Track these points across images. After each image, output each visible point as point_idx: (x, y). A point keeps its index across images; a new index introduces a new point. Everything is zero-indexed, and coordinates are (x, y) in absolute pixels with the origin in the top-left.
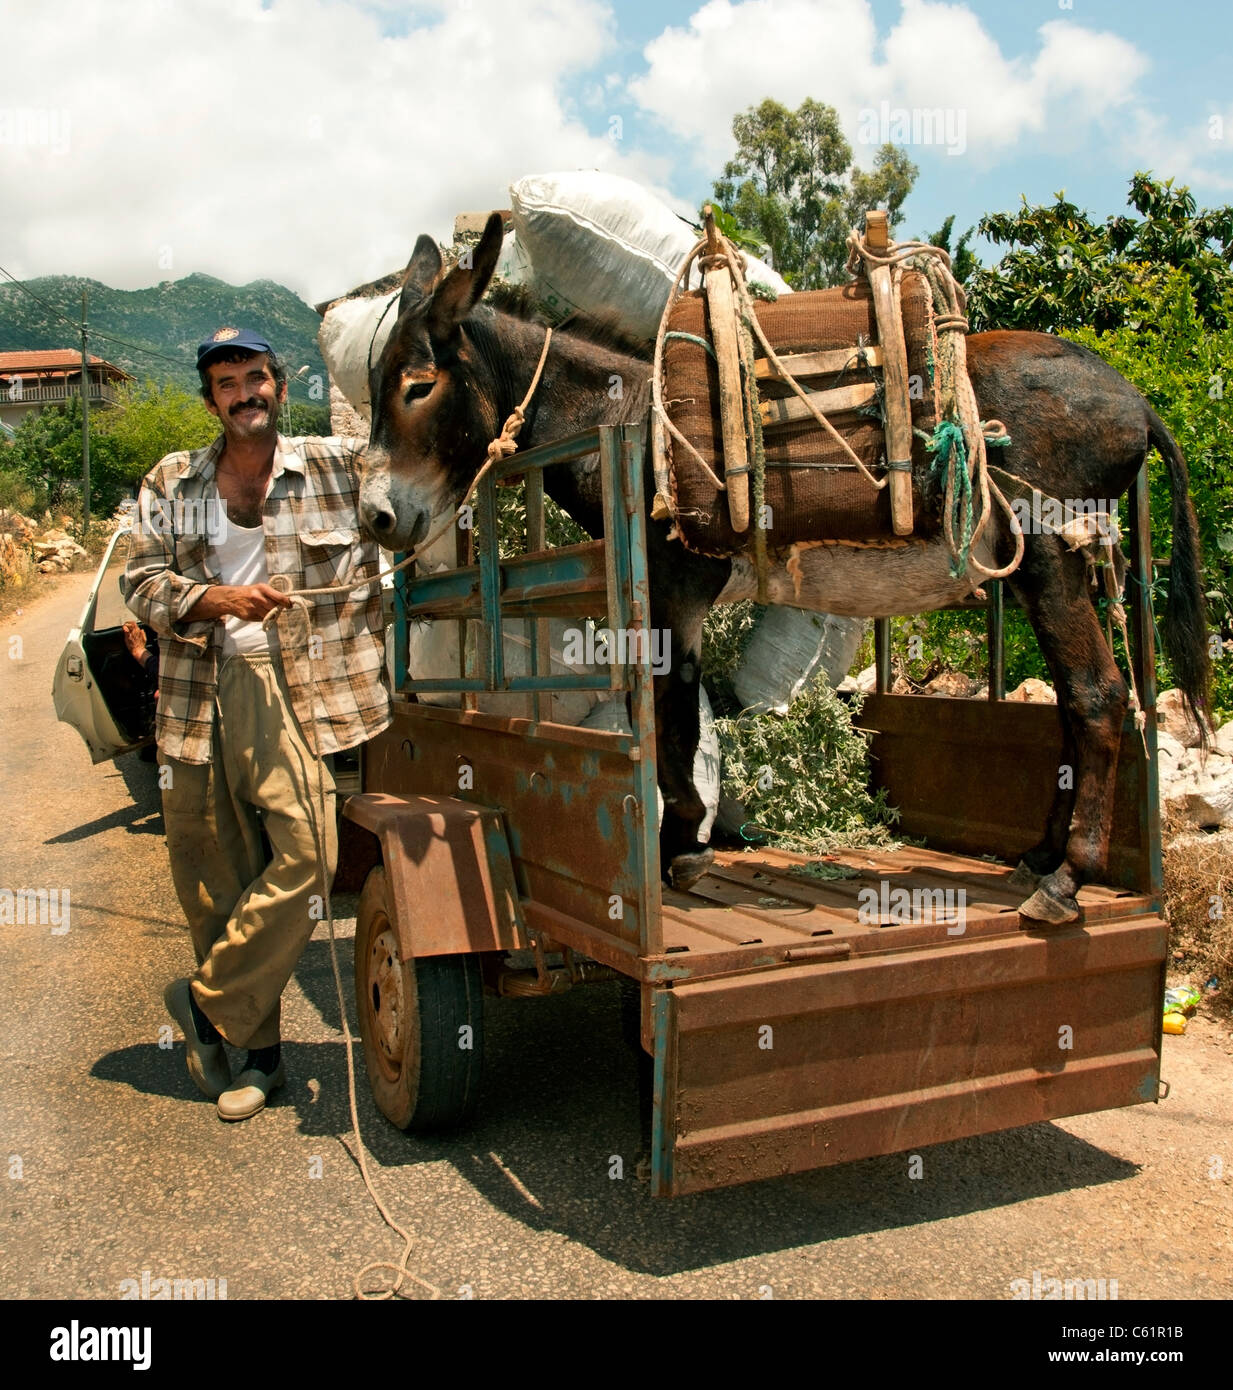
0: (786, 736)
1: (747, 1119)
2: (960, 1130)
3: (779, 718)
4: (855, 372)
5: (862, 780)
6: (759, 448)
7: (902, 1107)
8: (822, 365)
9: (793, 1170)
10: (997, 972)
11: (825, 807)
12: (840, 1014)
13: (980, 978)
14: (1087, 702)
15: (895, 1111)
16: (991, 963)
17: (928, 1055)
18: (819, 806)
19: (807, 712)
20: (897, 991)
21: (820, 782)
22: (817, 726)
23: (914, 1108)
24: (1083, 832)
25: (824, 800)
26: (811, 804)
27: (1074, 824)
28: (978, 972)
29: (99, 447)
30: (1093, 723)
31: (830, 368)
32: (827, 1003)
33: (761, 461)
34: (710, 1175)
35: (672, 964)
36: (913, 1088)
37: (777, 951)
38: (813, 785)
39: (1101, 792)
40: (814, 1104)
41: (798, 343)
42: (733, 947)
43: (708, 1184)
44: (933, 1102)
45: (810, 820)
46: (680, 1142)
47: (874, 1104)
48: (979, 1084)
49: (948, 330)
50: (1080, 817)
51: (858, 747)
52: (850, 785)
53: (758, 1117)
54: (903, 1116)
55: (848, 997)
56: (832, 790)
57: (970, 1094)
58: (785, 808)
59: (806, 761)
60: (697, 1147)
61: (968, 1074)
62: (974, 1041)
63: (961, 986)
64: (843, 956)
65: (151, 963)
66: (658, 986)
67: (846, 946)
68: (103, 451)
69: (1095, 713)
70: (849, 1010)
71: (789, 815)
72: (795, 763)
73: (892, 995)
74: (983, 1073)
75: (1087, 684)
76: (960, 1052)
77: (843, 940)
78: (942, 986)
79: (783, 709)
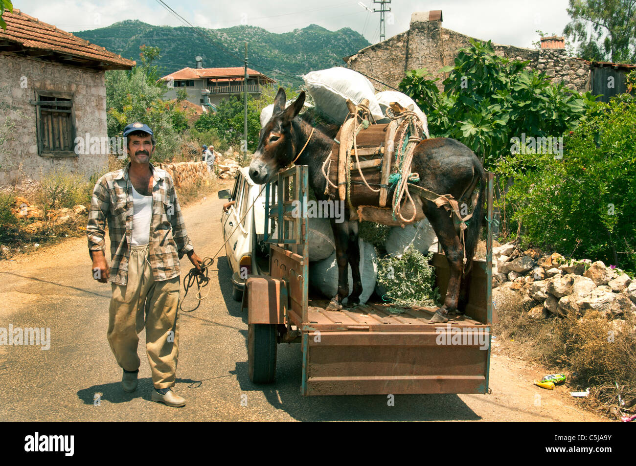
0: (399, 266)
1: (333, 376)
2: (407, 391)
3: (399, 260)
4: (377, 155)
5: (431, 283)
6: (349, 177)
7: (386, 380)
8: (369, 152)
9: (347, 394)
10: (421, 342)
11: (413, 291)
12: (364, 347)
13: (414, 343)
14: (453, 256)
15: (383, 381)
16: (418, 338)
17: (396, 365)
18: (411, 291)
19: (408, 258)
20: (383, 343)
21: (412, 283)
22: (412, 264)
23: (390, 381)
24: (450, 296)
25: (413, 289)
26: (408, 290)
27: (448, 293)
28: (414, 341)
29: (253, 118)
30: (455, 262)
31: (370, 153)
32: (359, 344)
33: (349, 181)
34: (319, 391)
35: (310, 326)
36: (391, 375)
37: (345, 326)
38: (409, 283)
39: (456, 284)
40: (356, 375)
41: (364, 144)
42: (333, 324)
43: (319, 394)
44: (397, 380)
45: (406, 295)
46: (310, 379)
47: (377, 378)
48: (415, 377)
49: (411, 142)
50: (450, 291)
51: (429, 271)
52: (424, 285)
53: (336, 376)
54: (386, 383)
55: (367, 343)
56: (416, 286)
57: (411, 380)
58: (398, 291)
59: (407, 275)
60: (315, 382)
61: (411, 374)
62: (414, 363)
63: (407, 344)
64: (367, 330)
65: (200, 333)
66: (305, 332)
67: (368, 327)
68: (254, 120)
69: (455, 259)
70: (368, 346)
71: (399, 293)
72: (402, 275)
73: (382, 344)
74: (416, 374)
75: (453, 250)
76: (408, 366)
77: (368, 325)
78: (400, 343)
79: (400, 256)
